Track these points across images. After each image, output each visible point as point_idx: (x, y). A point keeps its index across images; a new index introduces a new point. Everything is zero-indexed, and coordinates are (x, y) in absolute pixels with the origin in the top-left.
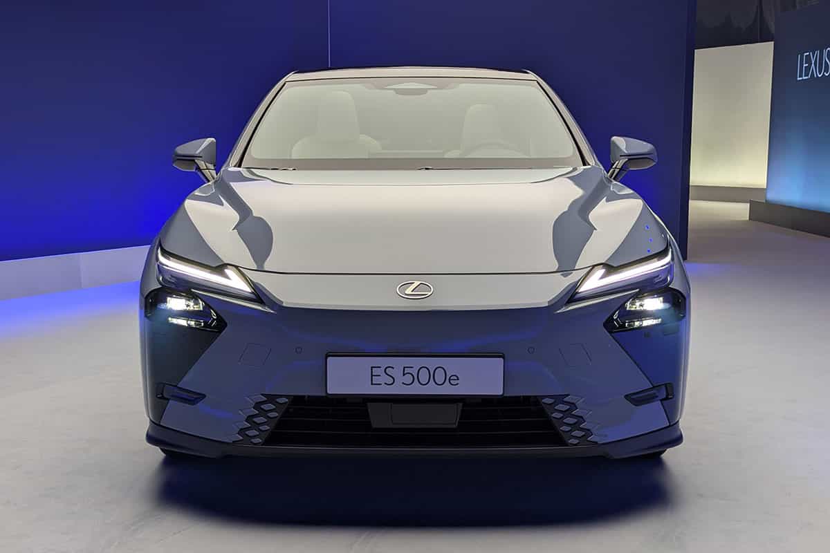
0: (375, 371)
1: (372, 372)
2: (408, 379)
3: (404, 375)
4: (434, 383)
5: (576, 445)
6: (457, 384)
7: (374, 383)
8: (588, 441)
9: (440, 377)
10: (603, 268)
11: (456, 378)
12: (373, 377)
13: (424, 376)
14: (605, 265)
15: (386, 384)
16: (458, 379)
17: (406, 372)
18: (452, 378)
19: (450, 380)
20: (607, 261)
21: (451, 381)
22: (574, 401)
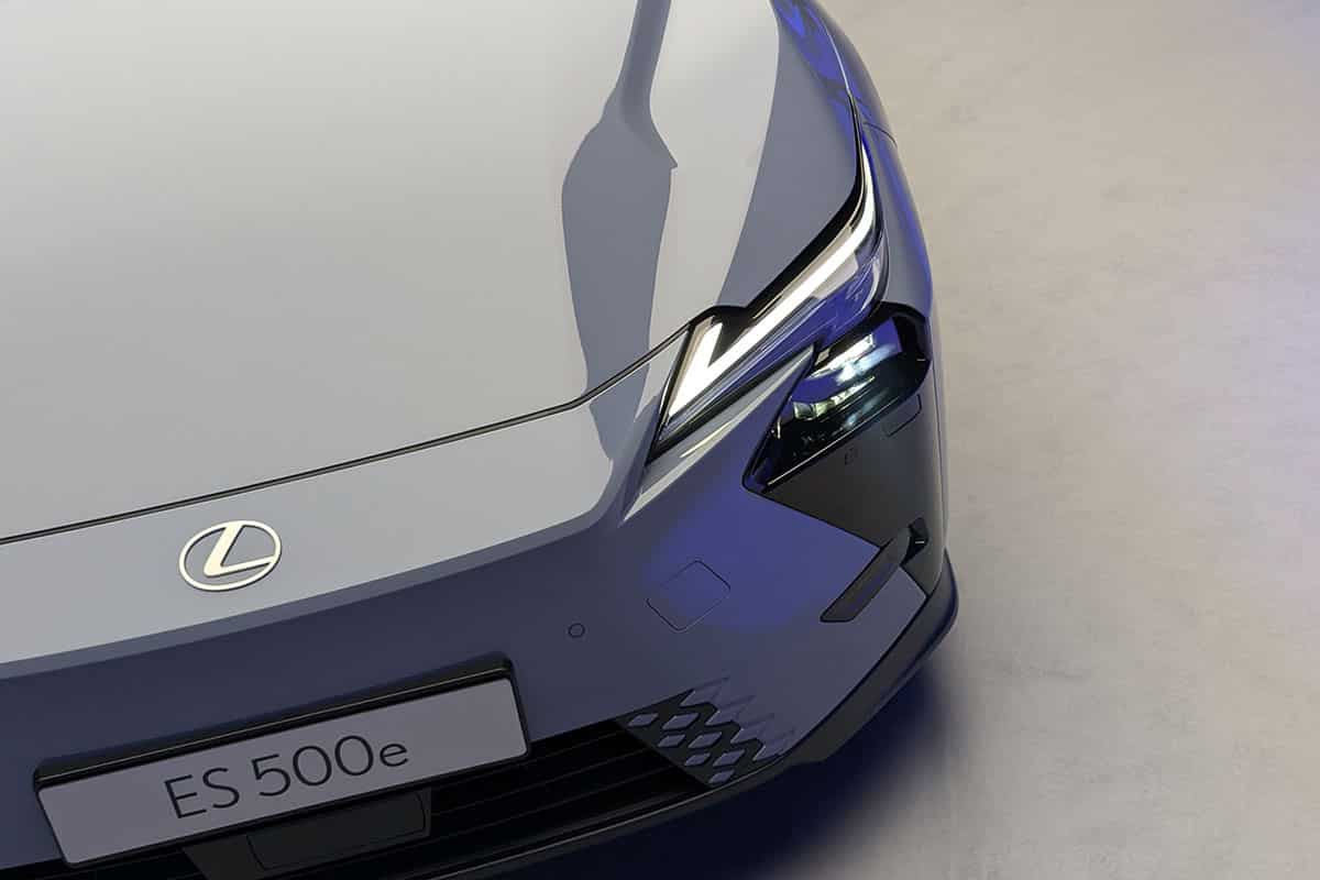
0: (178, 789)
1: (172, 794)
2: (274, 782)
3: (259, 776)
4: (342, 772)
5: (729, 781)
6: (406, 760)
7: (183, 812)
8: (754, 762)
9: (354, 756)
10: (714, 322)
11: (399, 750)
12: (179, 801)
13: (312, 766)
14: (717, 313)
15: (216, 806)
16: (404, 751)
17: (261, 771)
18: (386, 752)
19: (382, 757)
20: (719, 301)
21: (387, 759)
22: (707, 700)
